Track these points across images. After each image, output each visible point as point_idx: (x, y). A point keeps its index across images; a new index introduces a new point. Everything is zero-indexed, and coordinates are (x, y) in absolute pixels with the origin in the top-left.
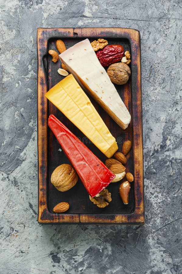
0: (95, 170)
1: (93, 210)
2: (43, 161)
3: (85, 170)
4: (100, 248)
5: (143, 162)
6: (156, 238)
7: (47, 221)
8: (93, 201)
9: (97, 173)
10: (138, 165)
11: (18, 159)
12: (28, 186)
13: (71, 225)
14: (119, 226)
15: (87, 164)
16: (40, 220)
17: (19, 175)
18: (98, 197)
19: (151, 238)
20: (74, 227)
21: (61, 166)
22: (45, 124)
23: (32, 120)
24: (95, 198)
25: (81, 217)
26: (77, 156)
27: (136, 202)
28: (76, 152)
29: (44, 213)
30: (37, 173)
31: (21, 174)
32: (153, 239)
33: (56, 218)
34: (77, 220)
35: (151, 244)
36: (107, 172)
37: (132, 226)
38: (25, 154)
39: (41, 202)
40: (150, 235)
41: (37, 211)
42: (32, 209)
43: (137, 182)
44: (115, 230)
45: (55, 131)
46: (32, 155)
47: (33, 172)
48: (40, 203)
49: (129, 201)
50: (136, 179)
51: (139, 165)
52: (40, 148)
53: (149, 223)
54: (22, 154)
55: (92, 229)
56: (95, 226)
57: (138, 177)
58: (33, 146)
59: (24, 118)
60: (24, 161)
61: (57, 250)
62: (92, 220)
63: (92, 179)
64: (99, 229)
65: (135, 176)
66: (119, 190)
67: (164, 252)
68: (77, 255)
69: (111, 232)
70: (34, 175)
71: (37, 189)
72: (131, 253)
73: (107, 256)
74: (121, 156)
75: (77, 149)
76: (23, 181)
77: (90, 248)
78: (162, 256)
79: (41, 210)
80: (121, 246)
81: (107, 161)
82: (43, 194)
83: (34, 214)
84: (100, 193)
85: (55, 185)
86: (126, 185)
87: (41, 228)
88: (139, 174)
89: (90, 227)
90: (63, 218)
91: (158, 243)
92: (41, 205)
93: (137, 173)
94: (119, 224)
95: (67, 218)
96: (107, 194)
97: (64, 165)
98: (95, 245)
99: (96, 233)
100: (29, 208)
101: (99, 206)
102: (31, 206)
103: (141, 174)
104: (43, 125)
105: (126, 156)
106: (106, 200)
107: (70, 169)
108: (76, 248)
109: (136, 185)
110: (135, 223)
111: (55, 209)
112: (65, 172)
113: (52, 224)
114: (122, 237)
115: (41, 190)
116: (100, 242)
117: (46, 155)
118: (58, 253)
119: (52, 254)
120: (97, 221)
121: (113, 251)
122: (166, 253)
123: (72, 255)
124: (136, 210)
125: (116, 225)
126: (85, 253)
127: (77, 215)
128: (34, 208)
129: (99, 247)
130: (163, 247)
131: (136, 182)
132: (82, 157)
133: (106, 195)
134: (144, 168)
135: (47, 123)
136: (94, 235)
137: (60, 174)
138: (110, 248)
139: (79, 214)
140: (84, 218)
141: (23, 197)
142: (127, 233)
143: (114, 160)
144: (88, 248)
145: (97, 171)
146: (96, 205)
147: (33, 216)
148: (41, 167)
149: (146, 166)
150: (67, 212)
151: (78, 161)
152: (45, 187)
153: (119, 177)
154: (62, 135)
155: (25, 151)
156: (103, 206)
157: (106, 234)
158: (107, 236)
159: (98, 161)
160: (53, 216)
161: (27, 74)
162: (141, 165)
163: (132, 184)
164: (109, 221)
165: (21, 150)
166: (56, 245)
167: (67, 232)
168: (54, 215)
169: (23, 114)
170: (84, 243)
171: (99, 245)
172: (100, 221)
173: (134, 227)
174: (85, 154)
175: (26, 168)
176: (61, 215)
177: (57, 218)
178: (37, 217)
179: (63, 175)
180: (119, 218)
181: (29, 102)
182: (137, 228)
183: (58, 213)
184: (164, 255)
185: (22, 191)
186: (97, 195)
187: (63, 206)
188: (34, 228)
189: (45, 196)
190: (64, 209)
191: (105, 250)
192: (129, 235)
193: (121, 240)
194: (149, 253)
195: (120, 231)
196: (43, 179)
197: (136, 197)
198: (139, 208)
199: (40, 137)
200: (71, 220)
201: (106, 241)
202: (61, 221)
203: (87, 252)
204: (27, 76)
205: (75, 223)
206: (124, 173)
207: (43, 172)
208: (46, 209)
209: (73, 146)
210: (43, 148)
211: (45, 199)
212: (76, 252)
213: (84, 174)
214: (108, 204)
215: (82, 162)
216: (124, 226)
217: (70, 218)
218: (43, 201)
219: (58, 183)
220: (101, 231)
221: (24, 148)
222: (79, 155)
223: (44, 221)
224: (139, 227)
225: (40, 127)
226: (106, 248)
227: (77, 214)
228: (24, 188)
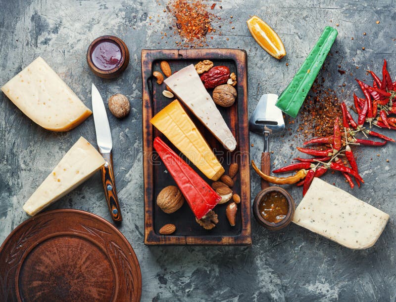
0: (201, 192)
1: (199, 231)
2: (148, 183)
3: (191, 192)
4: (208, 270)
5: (250, 183)
6: (264, 259)
7: (153, 242)
8: (199, 223)
9: (203, 195)
10: (244, 186)
11: (123, 181)
12: (134, 207)
13: (178, 247)
14: (227, 247)
15: (193, 187)
16: (146, 242)
17: (124, 197)
18: (205, 219)
19: (259, 259)
20: (181, 248)
21: (167, 188)
22: (151, 145)
23: (137, 141)
24: (201, 220)
25: (188, 238)
26: (183, 178)
27: (243, 223)
28: (182, 174)
29: (150, 235)
30: (143, 194)
31: (126, 195)
32: (261, 260)
33: (162, 240)
34: (183, 242)
35: (259, 265)
36: (213, 194)
37: (239, 247)
38: (130, 175)
39: (147, 223)
40: (259, 256)
41: (143, 232)
42: (139, 231)
43: (244, 204)
44: (222, 251)
45: (160, 153)
46: (137, 176)
47: (138, 193)
48: (147, 225)
49: (236, 222)
50: (243, 201)
51: (246, 187)
52: (145, 170)
53: (257, 244)
54: (127, 175)
55: (199, 251)
56: (202, 247)
57: (245, 199)
58: (139, 167)
59: (129, 139)
60: (129, 182)
61: (163, 272)
62: (199, 242)
63: (198, 201)
64: (207, 250)
65: (242, 198)
66: (226, 211)
67: (273, 273)
68: (184, 276)
69: (219, 253)
70: (140, 196)
71: (143, 211)
72: (239, 274)
73: (215, 277)
74: (228, 178)
75: (182, 172)
76: (128, 203)
77: (197, 270)
78: (270, 277)
79: (147, 232)
80: (229, 267)
81: (213, 184)
82: (149, 216)
83: (140, 236)
84: (206, 215)
85: (161, 207)
86: (232, 206)
87: (147, 250)
88: (245, 196)
89: (197, 248)
90: (169, 240)
91: (266, 264)
92: (147, 227)
93: (243, 194)
94: (226, 245)
95: (173, 240)
96: (214, 216)
97: (170, 187)
98: (202, 266)
99: (204, 254)
100: (135, 229)
101: (206, 228)
102: (137, 227)
103: (248, 195)
104: (148, 146)
105: (232, 179)
106: (212, 222)
107: (176, 191)
108: (183, 269)
109: (243, 207)
110: (242, 245)
111: (161, 231)
112: (171, 194)
113: (158, 245)
114: (230, 259)
115: (147, 212)
116: (207, 263)
117: (151, 177)
118: (164, 275)
119: (158, 275)
120: (203, 243)
121: (220, 273)
122: (274, 274)
123: (179, 276)
124: (243, 232)
125: (223, 247)
126: (192, 274)
127: (183, 237)
128: (140, 230)
129: (206, 269)
130: (272, 268)
131: (242, 203)
132: (188, 180)
133: (212, 216)
134: (252, 188)
135: (153, 145)
136: (201, 256)
137: (166, 196)
138: (217, 270)
139: (186, 236)
140: (190, 240)
141: (129, 218)
142: (235, 255)
143: (221, 183)
144: (195, 269)
145: (203, 193)
146: (202, 227)
147: (139, 238)
148: (147, 189)
149: (254, 187)
150: (173, 234)
151: (184, 183)
152: (151, 209)
153: (225, 198)
154: (168, 158)
155: (130, 172)
156: (210, 227)
157: (213, 255)
158: (214, 257)
159: (204, 183)
160: (159, 238)
161: (132, 93)
162: (248, 186)
163: (239, 205)
164: (216, 243)
165: (126, 171)
166: (162, 267)
167: (174, 254)
168: (160, 236)
169: (128, 135)
170: (191, 264)
171: (207, 266)
172: (207, 242)
173: (242, 248)
174: (191, 176)
175: (132, 189)
176: (167, 237)
177: (164, 239)
178: (143, 239)
179: (169, 197)
180: (226, 240)
181: (134, 122)
182: (245, 249)
183: (164, 235)
184: (273, 276)
185: (128, 213)
186: (204, 217)
187: (169, 228)
188: (141, 250)
189: (151, 218)
190: (171, 231)
191: (213, 272)
192: (236, 257)
193: (228, 261)
194: (257, 274)
195: (227, 252)
196: (149, 201)
197: (243, 218)
198: (246, 230)
199: (145, 159)
200: (178, 242)
201: (213, 263)
202: (168, 242)
203: (193, 274)
204: (132, 95)
205: (182, 245)
206: (231, 194)
207: (148, 194)
208: (152, 231)
209: (178, 168)
210: (148, 169)
211: (151, 221)
212: (183, 274)
213: (189, 197)
214: (215, 225)
215: (188, 185)
216: (231, 248)
217: (176, 239)
218: (149, 223)
219: (165, 205)
220: (208, 252)
221: (129, 170)
222: (185, 178)
223: (150, 243)
224: (247, 248)
225: (146, 148)
226: (214, 270)
227: (183, 235)
228: (130, 210)
